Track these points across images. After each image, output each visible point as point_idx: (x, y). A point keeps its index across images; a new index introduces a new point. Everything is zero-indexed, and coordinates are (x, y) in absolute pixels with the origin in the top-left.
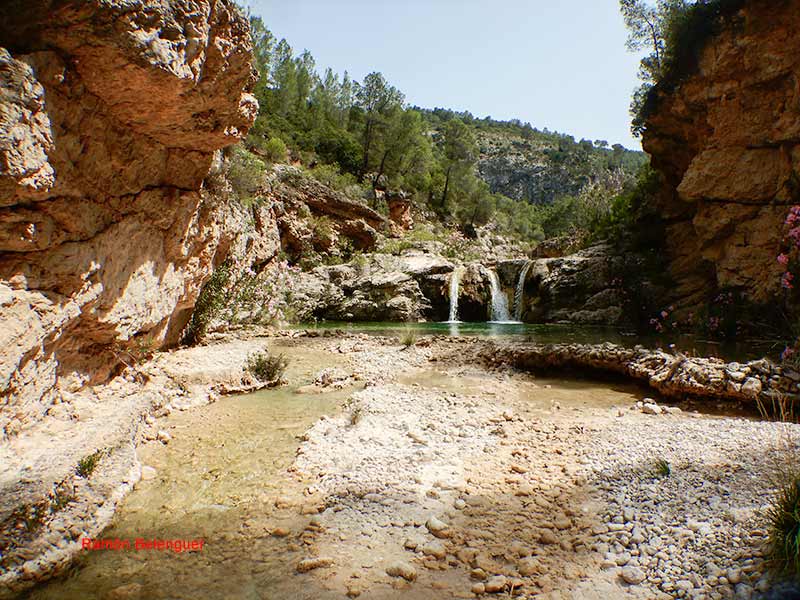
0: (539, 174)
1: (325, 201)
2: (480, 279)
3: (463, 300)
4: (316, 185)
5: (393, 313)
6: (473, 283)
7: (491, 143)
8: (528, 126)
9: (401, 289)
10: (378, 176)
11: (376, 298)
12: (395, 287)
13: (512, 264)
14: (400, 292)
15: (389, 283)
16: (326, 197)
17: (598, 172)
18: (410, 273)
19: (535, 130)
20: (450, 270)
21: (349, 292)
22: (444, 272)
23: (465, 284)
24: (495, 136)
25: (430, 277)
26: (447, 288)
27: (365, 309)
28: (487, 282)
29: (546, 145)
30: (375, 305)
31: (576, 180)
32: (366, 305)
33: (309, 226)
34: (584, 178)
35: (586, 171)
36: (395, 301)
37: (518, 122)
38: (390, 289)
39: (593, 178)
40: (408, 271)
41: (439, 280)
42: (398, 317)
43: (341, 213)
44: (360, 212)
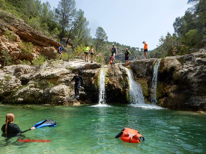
0: (121, 56)
1: (30, 35)
2: (120, 72)
3: (109, 87)
4: (25, 25)
5: (54, 97)
6: (115, 75)
7: (108, 47)
8: (118, 43)
9: (63, 80)
10: (68, 39)
11: (43, 86)
12: (57, 78)
13: (142, 62)
14: (61, 82)
15: (53, 75)
16: (32, 33)
17: (137, 56)
18: (71, 69)
19: (120, 44)
20: (98, 67)
21: (25, 82)
22: (95, 68)
23: (109, 75)
24: (109, 46)
25: (85, 71)
26: (96, 78)
27: (33, 95)
28: (125, 75)
29: (123, 48)
30: (42, 91)
31: (131, 58)
32: (34, 91)
33: (19, 47)
34: (133, 57)
35: (134, 55)
36: (56, 88)
37: (115, 42)
38: (54, 79)
39: (136, 57)
40: (69, 67)
41: (90, 73)
42: (57, 101)
43: (41, 43)
44: (51, 43)
